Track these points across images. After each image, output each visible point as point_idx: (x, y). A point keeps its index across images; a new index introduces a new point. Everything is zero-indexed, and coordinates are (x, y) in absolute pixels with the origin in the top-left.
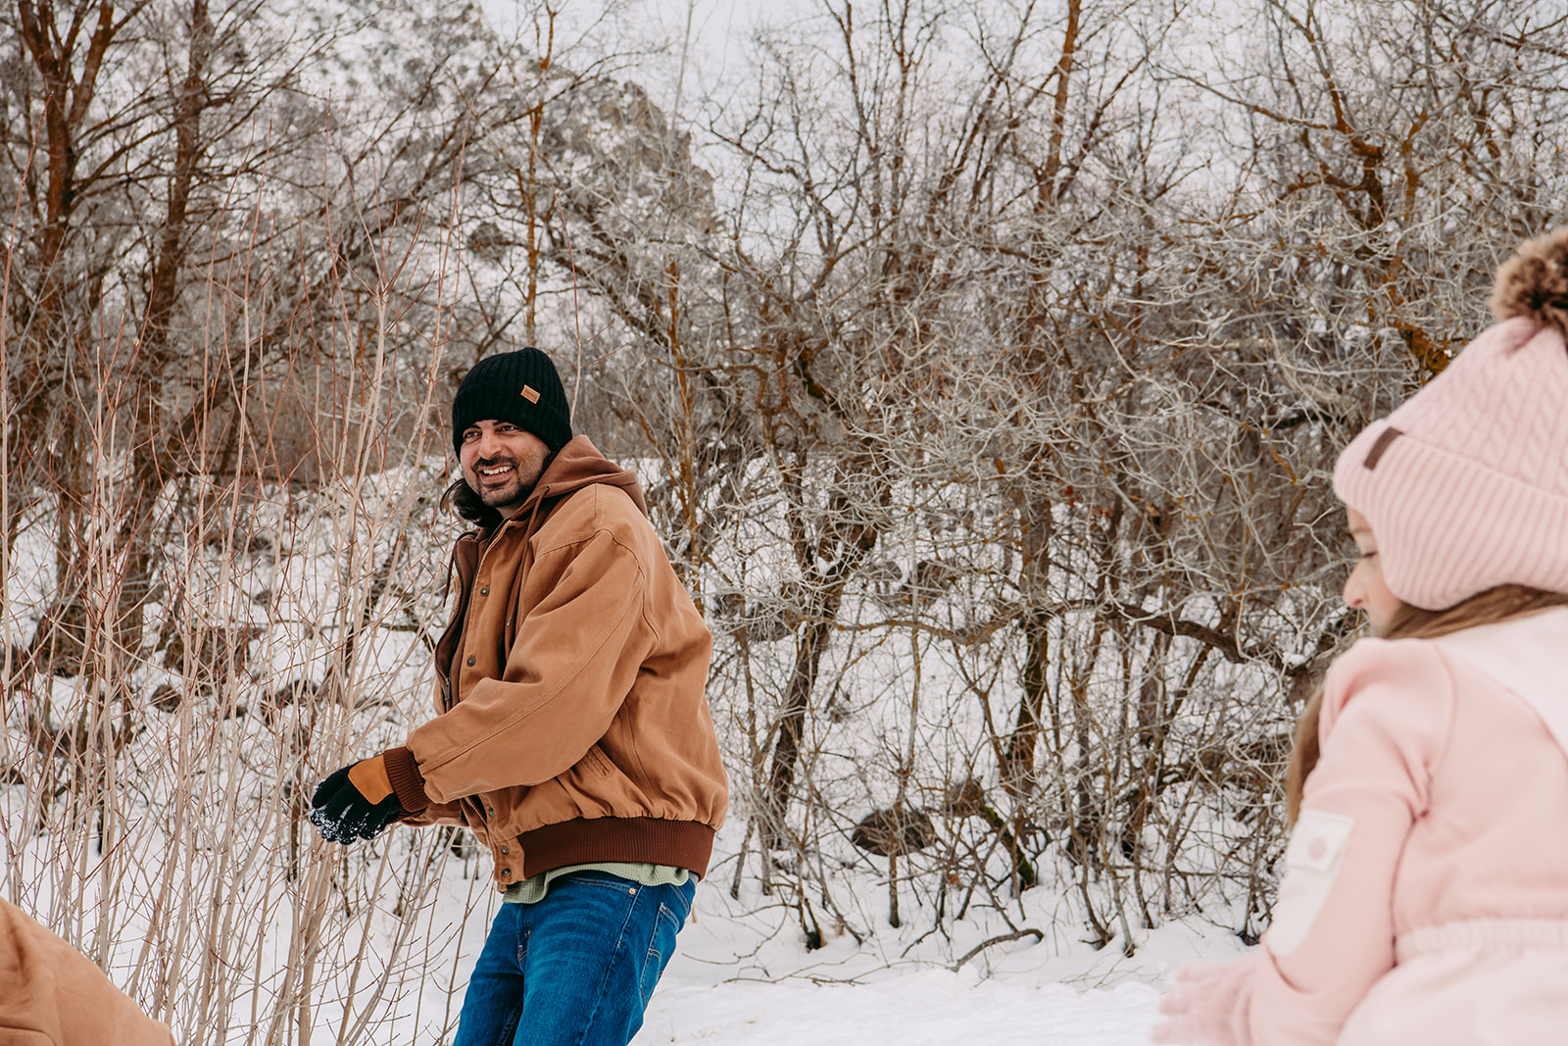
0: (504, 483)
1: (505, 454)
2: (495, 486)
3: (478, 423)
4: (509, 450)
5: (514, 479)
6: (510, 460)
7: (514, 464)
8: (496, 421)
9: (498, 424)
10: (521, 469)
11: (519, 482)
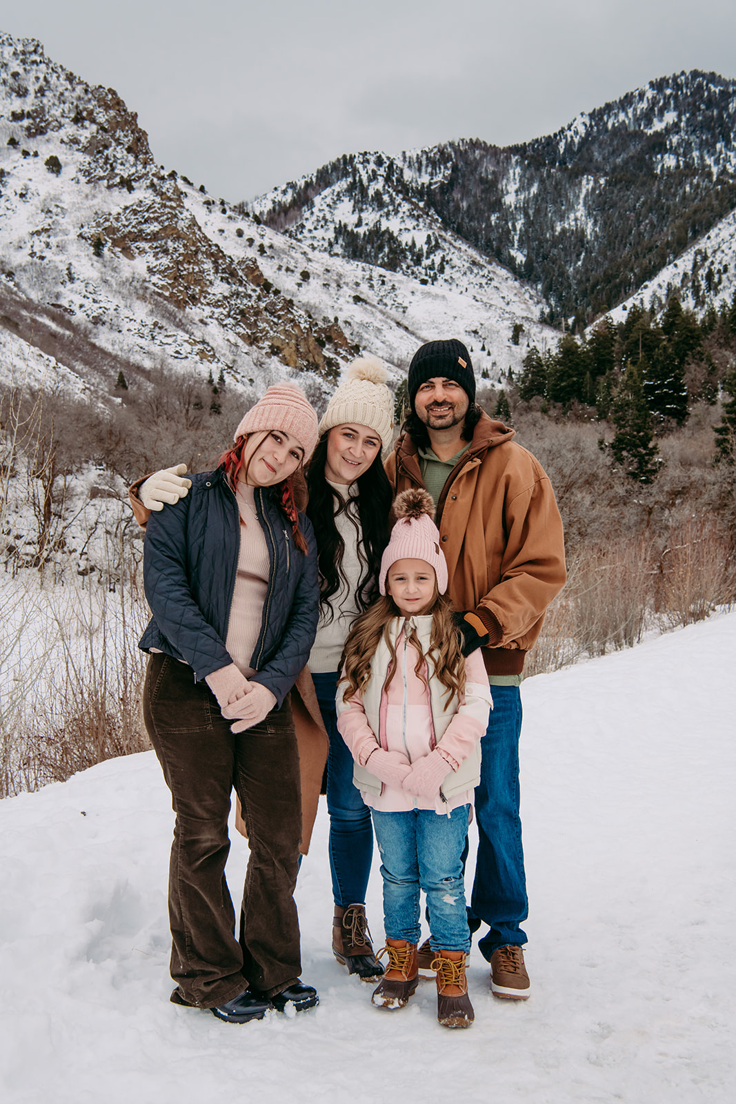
0: (446, 416)
1: (449, 400)
2: (441, 417)
3: (432, 380)
4: (451, 397)
5: (451, 414)
6: (451, 404)
7: (452, 406)
8: (445, 379)
9: (446, 381)
10: (455, 409)
11: (454, 416)
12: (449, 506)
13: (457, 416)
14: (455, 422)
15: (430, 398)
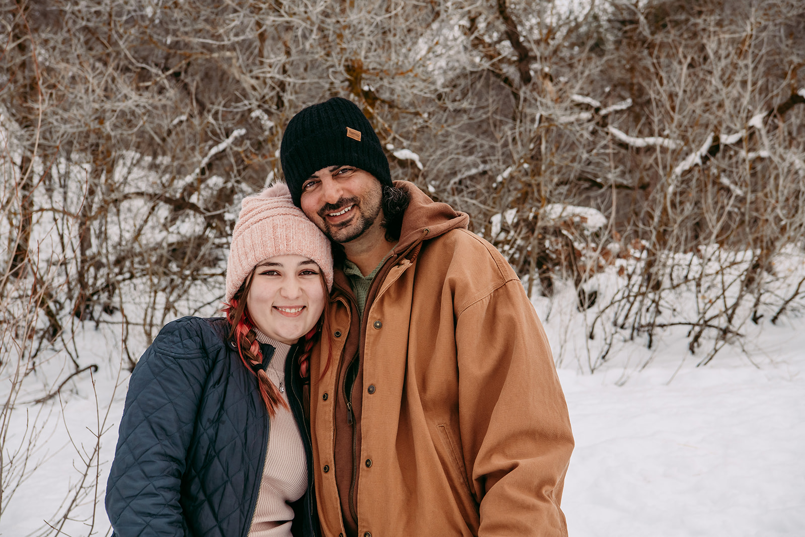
0: (351, 220)
1: (347, 196)
2: (344, 224)
3: (315, 173)
4: (349, 191)
5: (358, 215)
6: (352, 200)
7: (355, 203)
8: (331, 168)
9: (334, 169)
10: (362, 205)
11: (363, 216)
12: (372, 339)
13: (367, 214)
14: (368, 223)
15: (320, 200)
